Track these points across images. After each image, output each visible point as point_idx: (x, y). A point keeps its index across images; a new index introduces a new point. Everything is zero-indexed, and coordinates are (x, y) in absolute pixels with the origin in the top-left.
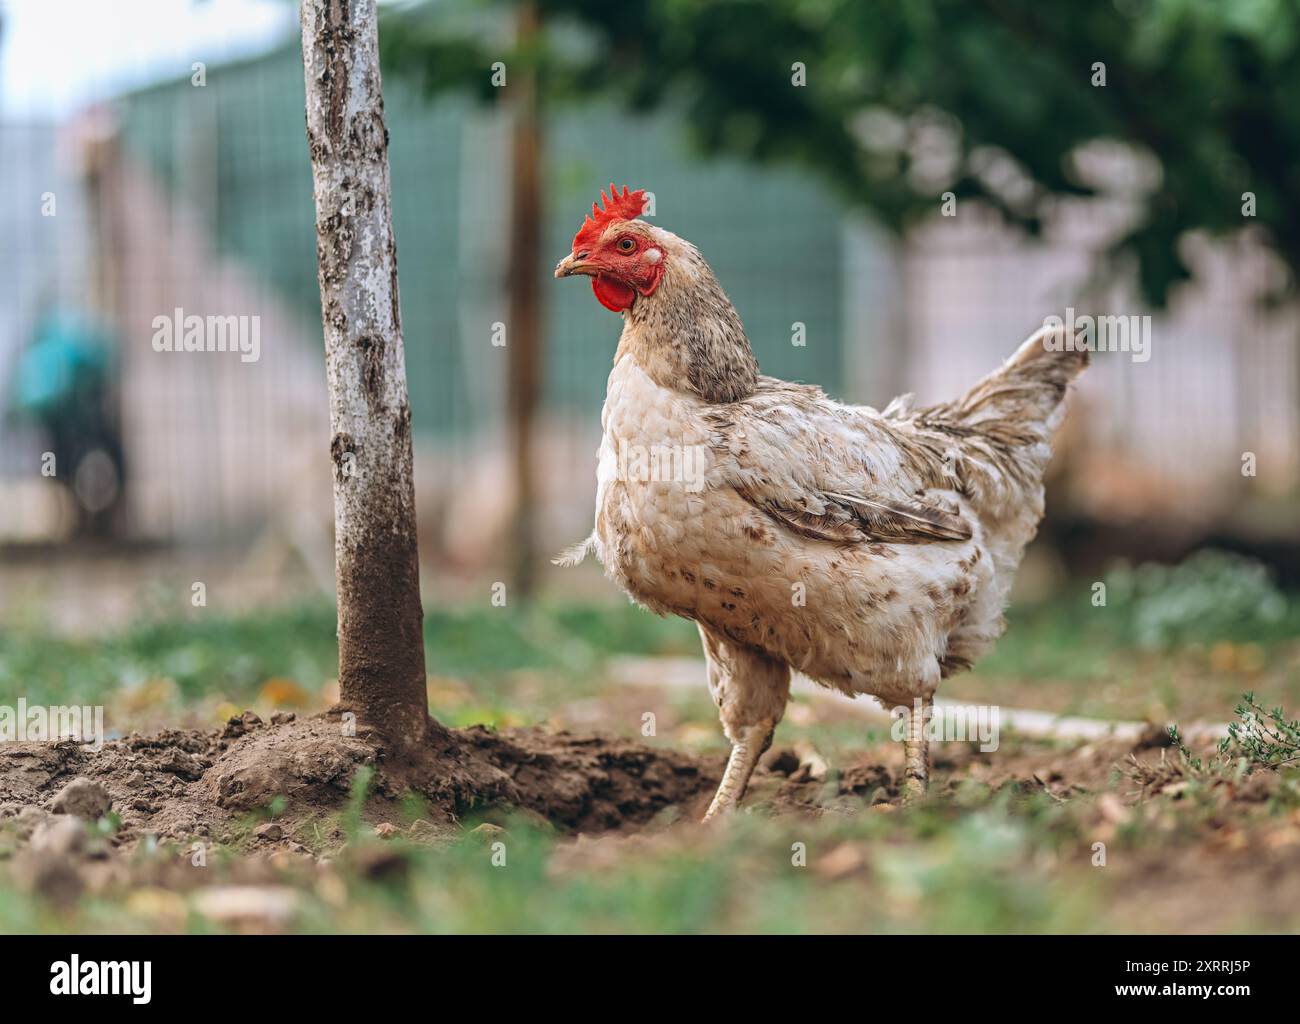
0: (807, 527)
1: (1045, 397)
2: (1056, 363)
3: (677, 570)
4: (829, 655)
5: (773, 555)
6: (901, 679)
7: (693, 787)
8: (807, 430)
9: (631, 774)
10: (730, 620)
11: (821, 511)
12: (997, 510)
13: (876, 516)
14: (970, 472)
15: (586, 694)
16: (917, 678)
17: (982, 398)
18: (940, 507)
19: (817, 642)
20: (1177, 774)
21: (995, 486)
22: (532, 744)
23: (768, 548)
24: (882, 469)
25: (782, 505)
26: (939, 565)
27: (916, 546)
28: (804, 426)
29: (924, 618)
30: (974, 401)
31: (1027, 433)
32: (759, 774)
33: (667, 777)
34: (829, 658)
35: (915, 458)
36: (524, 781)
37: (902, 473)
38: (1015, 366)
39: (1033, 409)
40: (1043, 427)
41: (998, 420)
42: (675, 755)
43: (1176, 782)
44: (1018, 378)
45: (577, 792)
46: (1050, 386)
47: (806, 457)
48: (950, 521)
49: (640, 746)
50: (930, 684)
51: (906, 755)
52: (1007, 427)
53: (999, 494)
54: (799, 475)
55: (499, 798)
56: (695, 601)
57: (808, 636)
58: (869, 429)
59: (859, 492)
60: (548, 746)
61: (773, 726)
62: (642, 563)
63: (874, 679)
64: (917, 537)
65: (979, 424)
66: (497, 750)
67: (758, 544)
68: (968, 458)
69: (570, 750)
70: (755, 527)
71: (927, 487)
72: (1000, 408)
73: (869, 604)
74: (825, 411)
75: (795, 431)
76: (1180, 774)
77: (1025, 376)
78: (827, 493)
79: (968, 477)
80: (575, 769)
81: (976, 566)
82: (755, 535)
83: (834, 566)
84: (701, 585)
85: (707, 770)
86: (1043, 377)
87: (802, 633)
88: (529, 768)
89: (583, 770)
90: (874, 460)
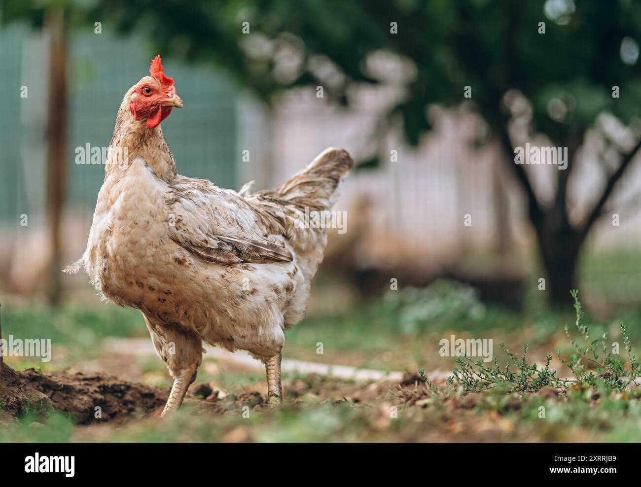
0: (209, 256)
1: (329, 186)
2: (335, 167)
3: (134, 281)
4: (220, 327)
5: (189, 272)
6: (262, 339)
7: (152, 404)
8: (206, 203)
9: (117, 396)
10: (162, 307)
11: (216, 246)
12: (303, 246)
13: (245, 248)
14: (289, 225)
15: (91, 358)
16: (271, 339)
17: (294, 185)
18: (276, 243)
19: (212, 319)
20: (424, 395)
21: (302, 233)
22: (61, 380)
23: (187, 269)
24: (246, 223)
25: (194, 244)
26: (278, 275)
27: (265, 265)
28: (204, 201)
29: (272, 304)
30: (289, 187)
31: (318, 205)
32: (189, 397)
33: (138, 399)
34: (220, 329)
35: (262, 217)
36: (57, 400)
37: (256, 226)
38: (312, 169)
39: (321, 192)
40: (327, 202)
41: (302, 197)
42: (142, 386)
43: (424, 399)
44: (314, 175)
45: (87, 406)
46: (331, 180)
47: (207, 218)
48: (282, 251)
49: (122, 381)
50: (279, 342)
51: (268, 384)
52: (307, 201)
53: (304, 237)
54: (203, 227)
55: (43, 409)
56: (142, 298)
57: (206, 316)
58: (238, 202)
59: (235, 236)
60: (70, 381)
61: (196, 368)
62: (114, 275)
63: (247, 341)
64: (266, 260)
65: (292, 200)
66: (42, 383)
67: (182, 267)
68: (288, 217)
69: (83, 383)
70: (181, 257)
71: (269, 233)
72: (303, 191)
73: (242, 297)
74: (214, 192)
75: (200, 204)
76: (425, 394)
77: (318, 174)
78: (218, 236)
79: (288, 228)
80: (86, 393)
81: (296, 276)
82: (180, 262)
83: (223, 276)
84: (146, 288)
85: (160, 394)
86: (328, 175)
87: (203, 314)
88: (60, 393)
89: (90, 394)
90: (242, 219)
